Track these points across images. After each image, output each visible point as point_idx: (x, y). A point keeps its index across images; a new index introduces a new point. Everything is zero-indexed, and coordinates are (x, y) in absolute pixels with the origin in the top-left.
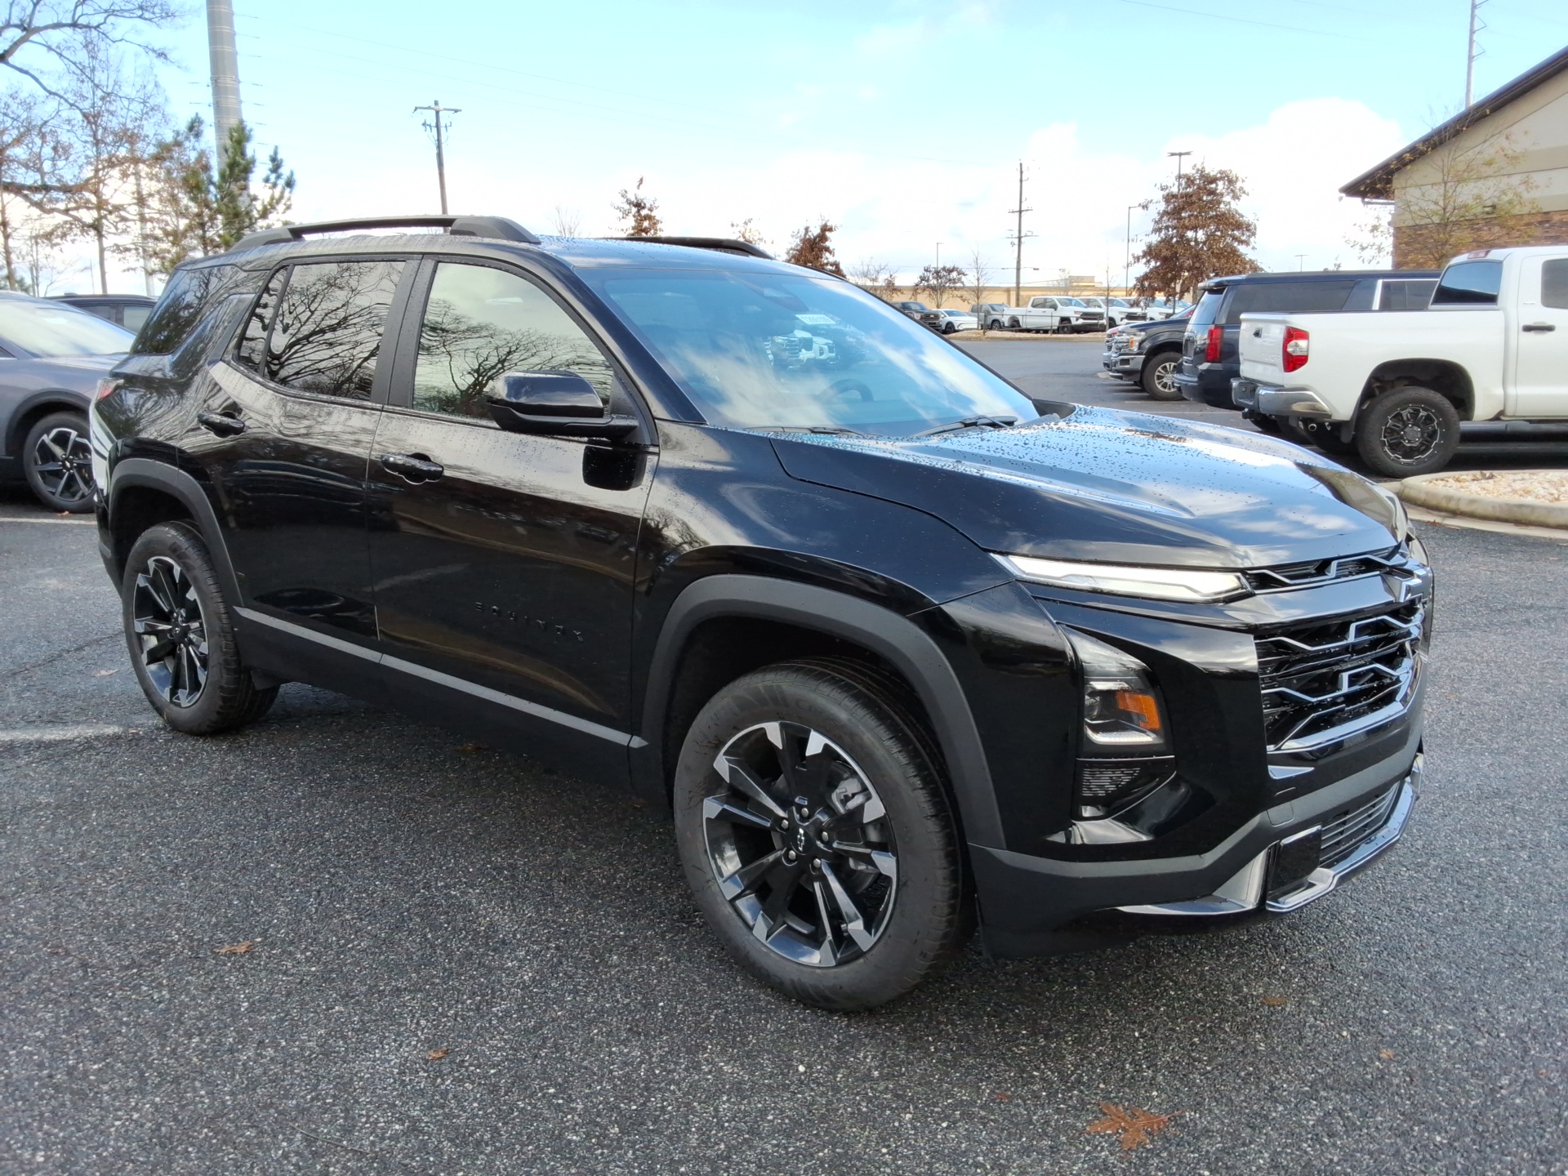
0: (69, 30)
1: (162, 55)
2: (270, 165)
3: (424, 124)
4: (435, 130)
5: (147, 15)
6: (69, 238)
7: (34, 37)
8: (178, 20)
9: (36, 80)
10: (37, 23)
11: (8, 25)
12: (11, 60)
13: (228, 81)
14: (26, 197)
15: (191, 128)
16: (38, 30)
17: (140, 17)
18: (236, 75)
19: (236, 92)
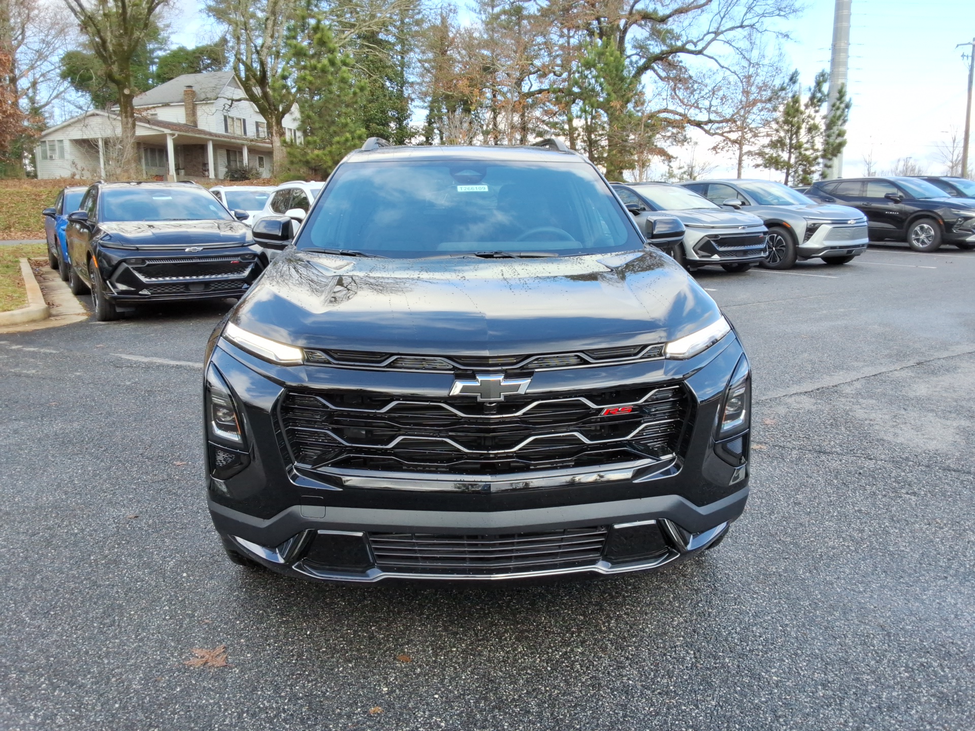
0: (740, 29)
1: (787, 36)
2: (837, 95)
3: (963, 56)
4: (970, 59)
5: (782, 13)
6: (725, 150)
7: (721, 37)
8: (799, 14)
9: (716, 61)
10: (722, 28)
11: (708, 33)
12: (705, 52)
13: (843, 45)
14: (702, 128)
15: (791, 79)
16: (722, 32)
17: (778, 15)
18: (848, 39)
19: (846, 51)
